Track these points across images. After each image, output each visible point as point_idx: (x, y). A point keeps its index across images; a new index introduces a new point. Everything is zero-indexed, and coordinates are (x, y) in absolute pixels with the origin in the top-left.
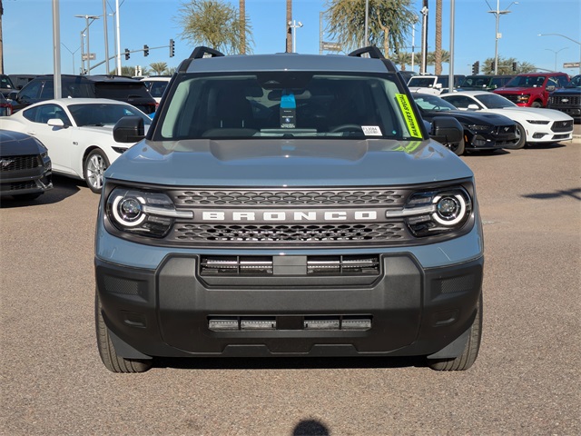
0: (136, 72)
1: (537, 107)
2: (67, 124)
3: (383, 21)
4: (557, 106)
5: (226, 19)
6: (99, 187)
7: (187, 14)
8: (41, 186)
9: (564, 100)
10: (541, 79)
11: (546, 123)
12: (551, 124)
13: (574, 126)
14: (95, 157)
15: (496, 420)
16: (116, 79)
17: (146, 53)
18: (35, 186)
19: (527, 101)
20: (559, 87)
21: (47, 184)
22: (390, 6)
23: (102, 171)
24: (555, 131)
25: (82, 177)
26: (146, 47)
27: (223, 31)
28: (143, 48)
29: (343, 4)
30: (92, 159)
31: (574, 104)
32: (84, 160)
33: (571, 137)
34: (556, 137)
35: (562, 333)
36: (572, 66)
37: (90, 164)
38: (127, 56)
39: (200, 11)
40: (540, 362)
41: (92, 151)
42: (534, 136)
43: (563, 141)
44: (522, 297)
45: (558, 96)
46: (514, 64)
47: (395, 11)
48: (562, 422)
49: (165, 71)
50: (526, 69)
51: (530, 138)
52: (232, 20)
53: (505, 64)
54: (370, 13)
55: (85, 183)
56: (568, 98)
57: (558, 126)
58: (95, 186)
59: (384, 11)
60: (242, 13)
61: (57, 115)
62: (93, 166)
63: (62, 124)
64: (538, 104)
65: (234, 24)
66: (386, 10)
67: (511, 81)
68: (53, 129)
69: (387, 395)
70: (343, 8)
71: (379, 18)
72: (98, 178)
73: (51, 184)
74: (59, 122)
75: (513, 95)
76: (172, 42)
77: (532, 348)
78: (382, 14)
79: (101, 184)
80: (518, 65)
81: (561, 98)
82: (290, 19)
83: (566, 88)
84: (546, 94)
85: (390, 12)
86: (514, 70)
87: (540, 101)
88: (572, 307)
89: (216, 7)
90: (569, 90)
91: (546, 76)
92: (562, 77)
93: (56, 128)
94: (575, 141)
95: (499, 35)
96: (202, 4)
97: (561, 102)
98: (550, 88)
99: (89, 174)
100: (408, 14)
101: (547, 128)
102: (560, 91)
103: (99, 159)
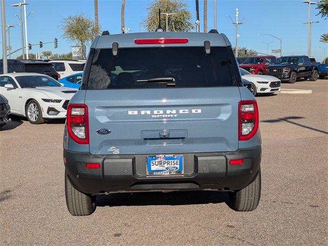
0: (37, 57)
1: (260, 74)
2: (15, 87)
3: (175, 28)
4: (271, 74)
5: (88, 27)
6: (34, 120)
7: (66, 24)
8: (6, 120)
9: (275, 71)
10: (262, 59)
11: (267, 83)
12: (269, 84)
13: (281, 84)
14: (32, 104)
15: (263, 218)
16: (36, 62)
17: (41, 46)
18: (3, 120)
19: (255, 71)
20: (272, 64)
21: (8, 119)
22: (179, 20)
23: (36, 112)
24: (271, 87)
25: (25, 115)
26: (41, 42)
27: (86, 34)
28: (39, 43)
29: (154, 19)
30: (30, 106)
31: (280, 72)
32: (26, 106)
33: (279, 90)
34: (272, 90)
35: (287, 183)
36: (277, 52)
37: (29, 109)
38: (30, 48)
39: (73, 23)
40: (279, 195)
41: (30, 101)
42: (261, 90)
43: (275, 92)
44: (266, 168)
45: (271, 68)
46: (246, 51)
47: (182, 23)
48: (292, 218)
49: (51, 56)
50: (252, 54)
51: (259, 91)
52: (92, 28)
53: (240, 50)
54: (168, 24)
55: (26, 119)
56: (276, 69)
57: (273, 84)
58: (32, 120)
59: (176, 22)
60: (97, 23)
61: (9, 82)
62: (31, 109)
63: (13, 87)
64: (261, 73)
65: (93, 30)
66: (177, 22)
67: (246, 60)
68: (7, 90)
69: (212, 210)
70: (154, 21)
71: (174, 26)
72: (34, 115)
73: (10, 119)
74: (11, 86)
75: (248, 68)
76: (56, 40)
77: (274, 189)
78: (175, 25)
79: (36, 119)
80: (248, 51)
81: (273, 69)
82: (123, 27)
83: (275, 64)
84: (265, 67)
85: (179, 23)
86: (246, 54)
87: (262, 71)
88: (290, 172)
89: (83, 20)
90: (277, 65)
91: (264, 58)
92: (273, 58)
93: (9, 89)
94: (282, 92)
95: (238, 36)
96: (74, 19)
97: (273, 71)
98: (267, 64)
99: (29, 114)
100: (189, 24)
101: (267, 86)
102: (272, 65)
103: (34, 105)
